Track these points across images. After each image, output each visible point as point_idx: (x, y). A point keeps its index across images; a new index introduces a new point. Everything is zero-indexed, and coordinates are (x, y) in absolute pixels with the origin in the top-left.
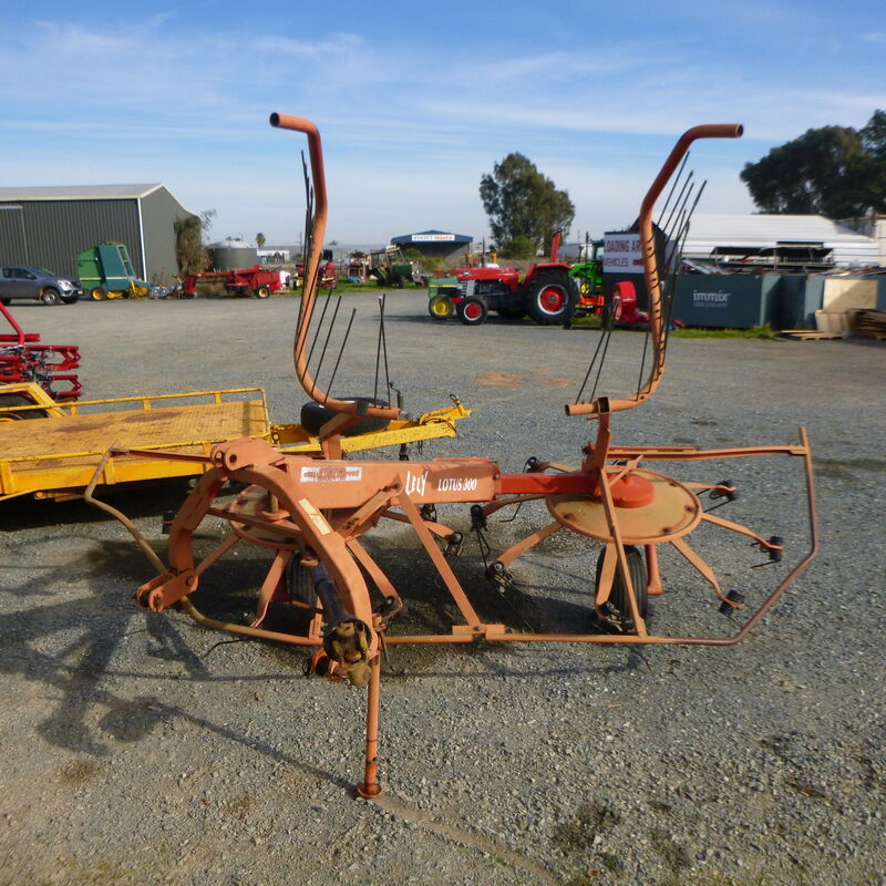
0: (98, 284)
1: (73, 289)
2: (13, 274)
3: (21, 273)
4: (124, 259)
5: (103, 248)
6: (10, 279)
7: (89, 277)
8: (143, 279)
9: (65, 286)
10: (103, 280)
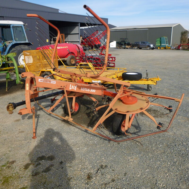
0: (159, 46)
1: (153, 46)
2: (143, 43)
3: (144, 43)
4: (166, 40)
5: (162, 38)
6: (142, 44)
7: (158, 44)
8: (170, 45)
9: (152, 46)
10: (161, 45)
